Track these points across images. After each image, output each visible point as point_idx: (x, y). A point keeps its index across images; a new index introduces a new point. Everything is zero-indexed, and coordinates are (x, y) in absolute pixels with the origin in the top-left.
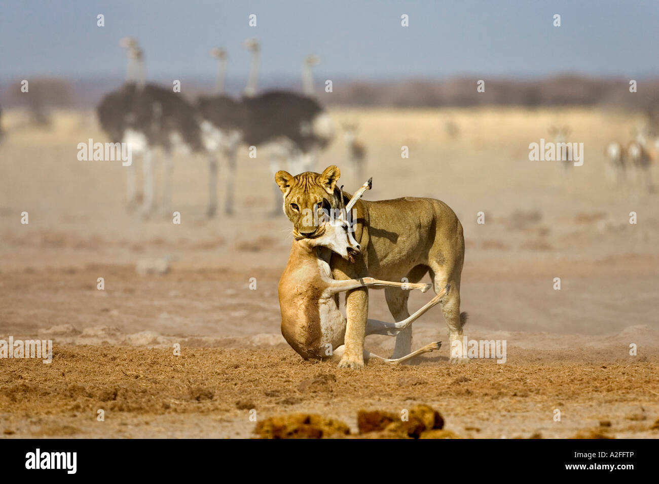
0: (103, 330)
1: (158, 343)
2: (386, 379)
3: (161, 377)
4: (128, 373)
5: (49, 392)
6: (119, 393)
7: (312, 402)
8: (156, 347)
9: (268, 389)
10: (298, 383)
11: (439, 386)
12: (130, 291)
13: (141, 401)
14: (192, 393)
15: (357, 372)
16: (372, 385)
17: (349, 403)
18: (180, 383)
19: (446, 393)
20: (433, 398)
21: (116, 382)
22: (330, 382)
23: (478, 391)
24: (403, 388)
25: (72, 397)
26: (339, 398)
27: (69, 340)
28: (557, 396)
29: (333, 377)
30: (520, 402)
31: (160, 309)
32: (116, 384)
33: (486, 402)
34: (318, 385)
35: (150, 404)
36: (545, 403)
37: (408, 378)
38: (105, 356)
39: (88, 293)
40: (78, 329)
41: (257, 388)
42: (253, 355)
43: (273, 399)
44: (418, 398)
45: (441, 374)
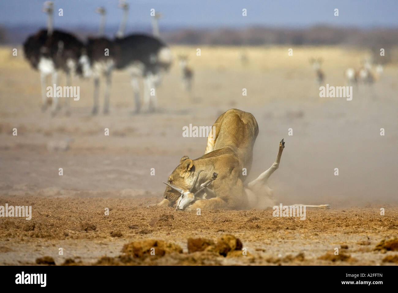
0: (26, 186)
1: (61, 194)
2: (205, 218)
3: (63, 216)
4: (42, 213)
6: (36, 226)
7: (159, 232)
8: (60, 197)
9: (131, 224)
10: (150, 220)
11: (239, 223)
12: (43, 161)
13: (50, 231)
14: (83, 226)
15: (187, 213)
16: (197, 221)
17: (182, 233)
18: (75, 220)
19: (244, 227)
20: (235, 231)
21: (34, 219)
22: (170, 220)
23: (264, 226)
24: (217, 224)
25: (6, 228)
26: (176, 230)
27: (4, 192)
28: (314, 229)
29: (172, 217)
30: (290, 233)
33: (269, 233)
34: (163, 221)
35: (56, 233)
36: (306, 234)
37: (219, 217)
38: (27, 202)
39: (17, 162)
40: (10, 185)
41: (124, 223)
42: (121, 202)
43: (134, 230)
44: (226, 230)
45: (240, 215)
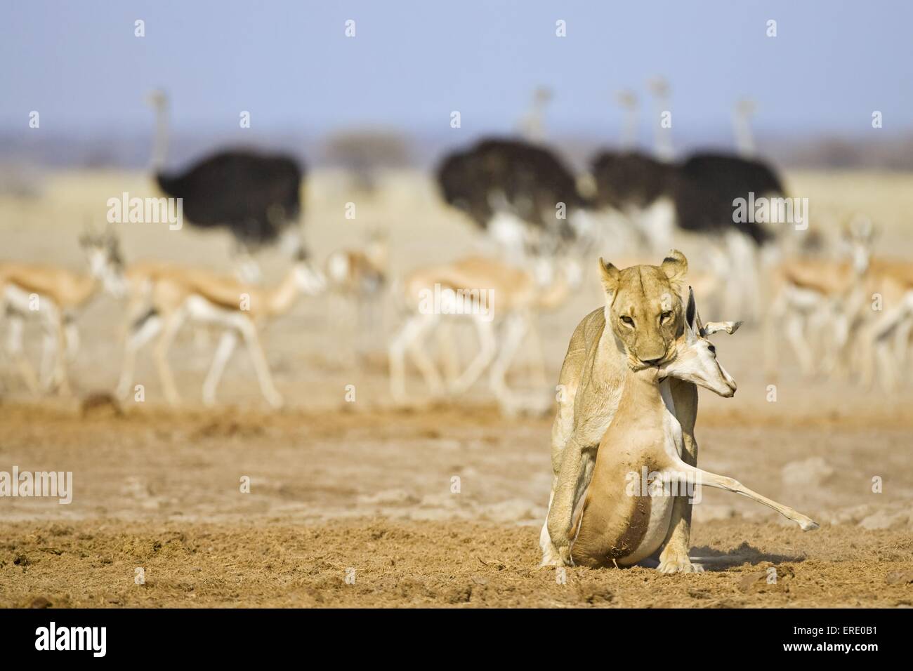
0: (453, 497)
1: (533, 518)
2: (868, 573)
3: (536, 569)
4: (488, 562)
5: (371, 589)
6: (474, 591)
8: (530, 523)
9: (694, 587)
10: (738, 579)
12: (492, 441)
13: (507, 603)
14: (582, 591)
15: (826, 563)
16: (847, 582)
18: (565, 577)
21: (471, 575)
22: (785, 578)
24: (894, 587)
25: (405, 596)
26: (799, 602)
27: (402, 512)
29: (790, 571)
31: (536, 468)
32: (470, 578)
37: (900, 572)
38: (455, 536)
39: (432, 443)
40: (415, 496)
41: (677, 585)
43: (701, 601)
